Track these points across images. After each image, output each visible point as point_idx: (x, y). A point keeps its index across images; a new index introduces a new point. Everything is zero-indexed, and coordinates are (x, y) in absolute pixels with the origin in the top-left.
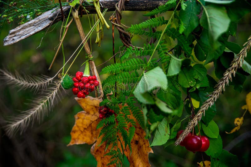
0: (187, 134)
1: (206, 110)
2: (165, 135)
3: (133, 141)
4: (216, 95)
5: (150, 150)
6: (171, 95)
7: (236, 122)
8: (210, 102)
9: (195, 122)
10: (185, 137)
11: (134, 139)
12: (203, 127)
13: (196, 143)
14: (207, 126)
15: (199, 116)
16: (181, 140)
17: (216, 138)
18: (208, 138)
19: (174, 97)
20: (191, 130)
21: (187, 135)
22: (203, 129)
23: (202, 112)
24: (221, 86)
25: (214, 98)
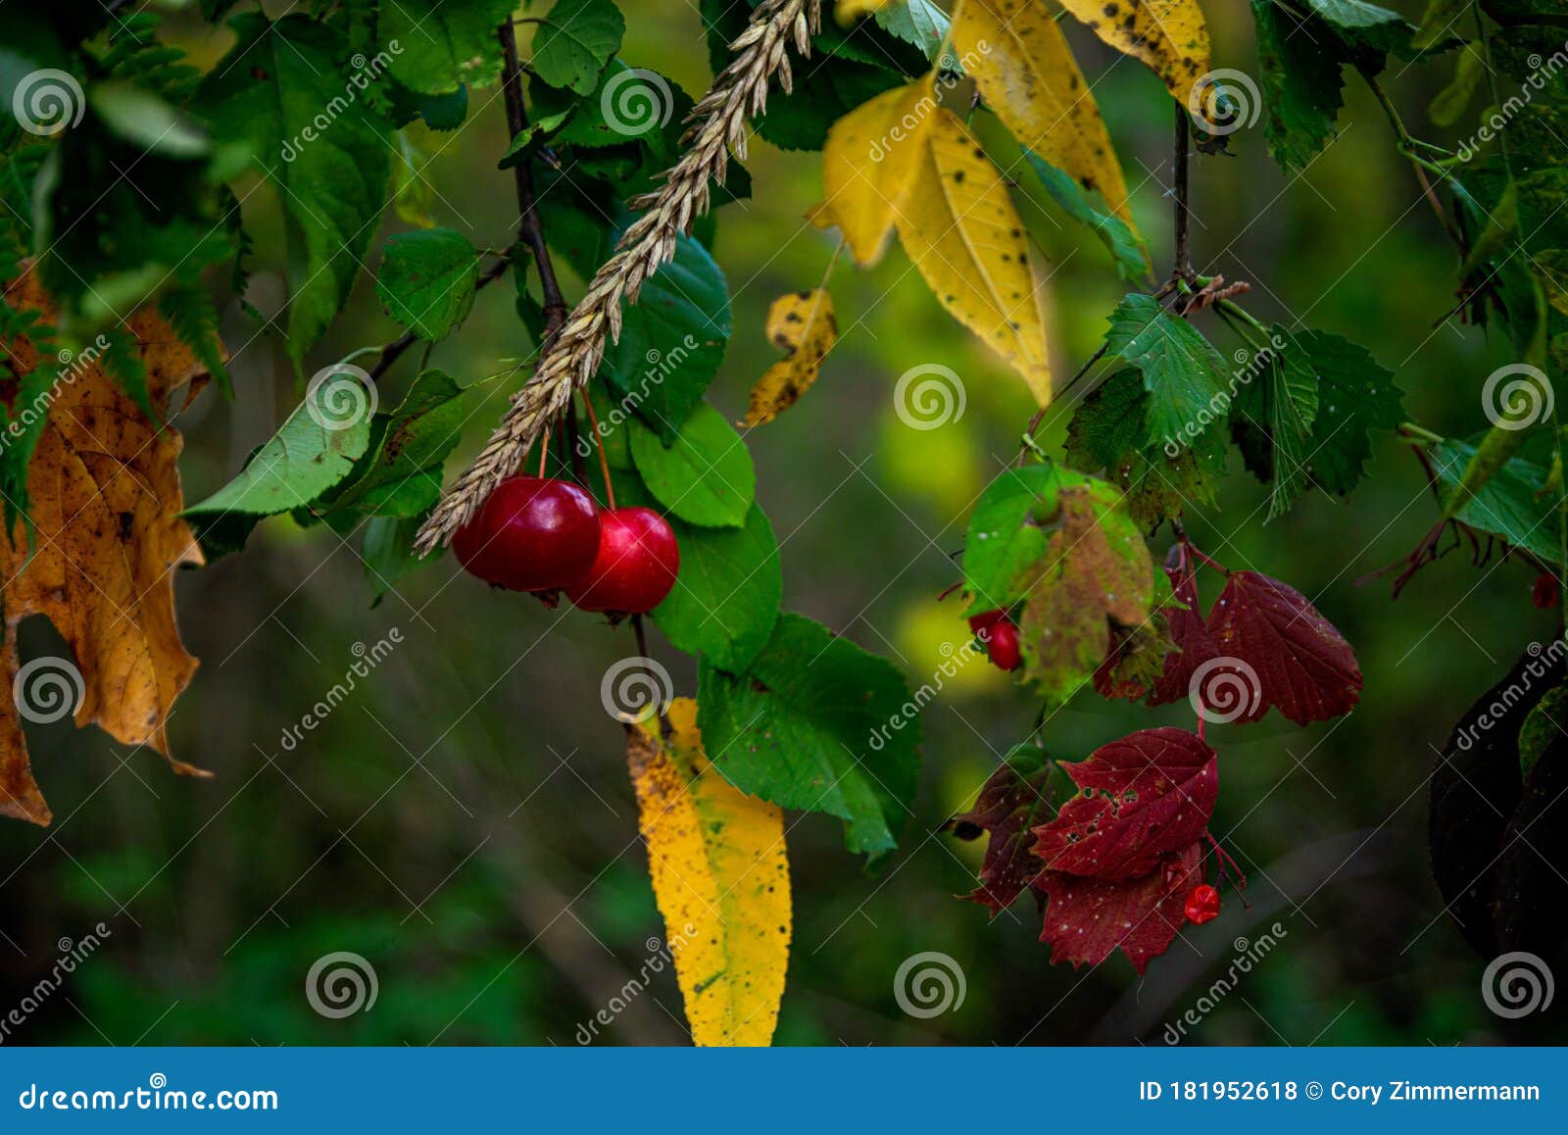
0: (497, 469)
1: (624, 298)
2: (319, 459)
3: (106, 519)
4: (685, 185)
5: (180, 547)
6: (331, 149)
7: (776, 325)
8: (651, 239)
9: (549, 385)
10: (483, 491)
11: (114, 502)
12: (634, 450)
13: (550, 524)
14: (667, 447)
15: (577, 342)
16: (455, 517)
17: (730, 530)
18: (672, 519)
19: (347, 161)
20: (527, 448)
21: (499, 477)
22: (640, 464)
23: (600, 316)
24: (719, 125)
25: (677, 211)
